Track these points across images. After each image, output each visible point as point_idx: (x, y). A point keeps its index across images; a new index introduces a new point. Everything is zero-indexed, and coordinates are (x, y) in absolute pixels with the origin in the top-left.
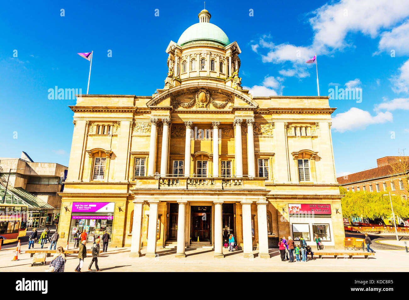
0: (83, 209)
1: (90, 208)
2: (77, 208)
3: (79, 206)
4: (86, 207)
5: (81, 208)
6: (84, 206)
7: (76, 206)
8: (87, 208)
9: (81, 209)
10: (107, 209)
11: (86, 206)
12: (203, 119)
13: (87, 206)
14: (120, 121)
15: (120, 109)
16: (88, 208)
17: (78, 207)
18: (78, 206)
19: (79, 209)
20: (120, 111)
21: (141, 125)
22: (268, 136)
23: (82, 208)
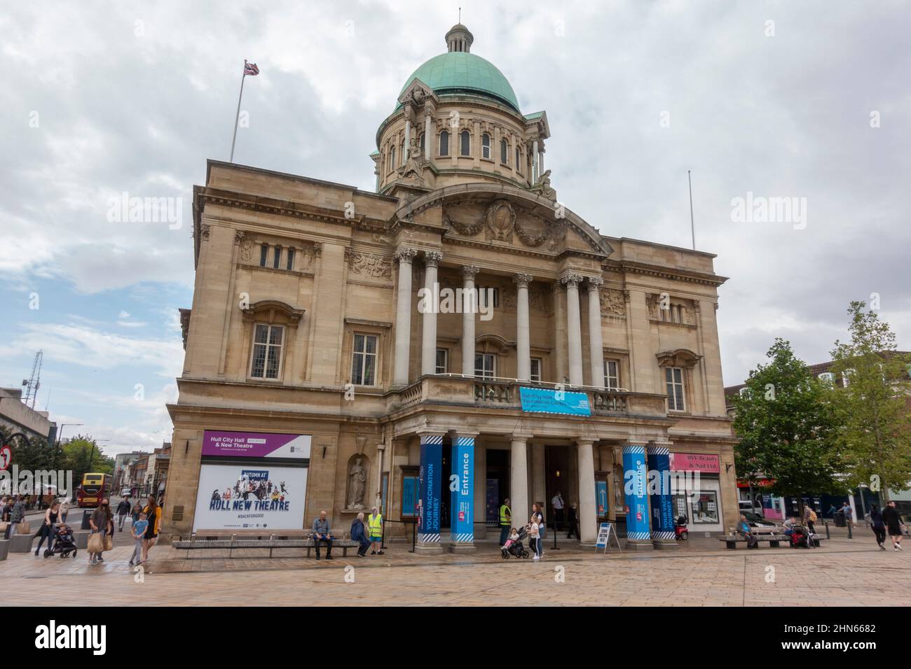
0: (233, 447)
1: (251, 446)
2: (217, 445)
3: (222, 441)
4: (240, 443)
5: (226, 445)
6: (233, 442)
7: (213, 439)
8: (241, 446)
9: (228, 447)
10: (292, 449)
11: (240, 441)
12: (499, 264)
13: (243, 440)
14: (321, 242)
15: (326, 213)
16: (245, 446)
17: (220, 443)
18: (220, 439)
19: (220, 447)
20: (322, 217)
21: (368, 259)
22: (617, 316)
23: (230, 446)
